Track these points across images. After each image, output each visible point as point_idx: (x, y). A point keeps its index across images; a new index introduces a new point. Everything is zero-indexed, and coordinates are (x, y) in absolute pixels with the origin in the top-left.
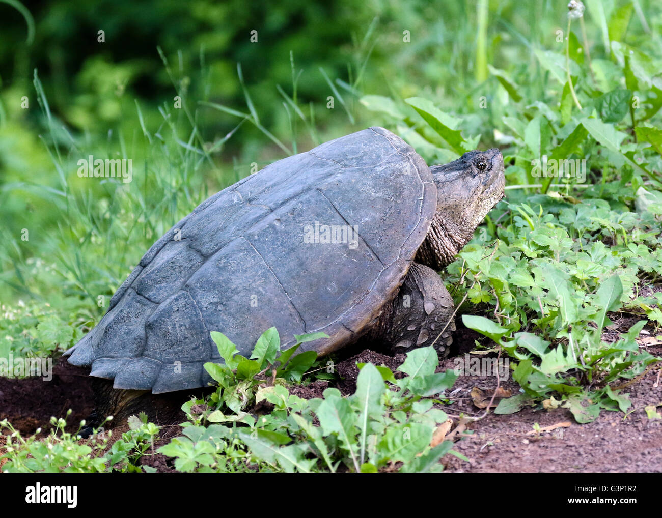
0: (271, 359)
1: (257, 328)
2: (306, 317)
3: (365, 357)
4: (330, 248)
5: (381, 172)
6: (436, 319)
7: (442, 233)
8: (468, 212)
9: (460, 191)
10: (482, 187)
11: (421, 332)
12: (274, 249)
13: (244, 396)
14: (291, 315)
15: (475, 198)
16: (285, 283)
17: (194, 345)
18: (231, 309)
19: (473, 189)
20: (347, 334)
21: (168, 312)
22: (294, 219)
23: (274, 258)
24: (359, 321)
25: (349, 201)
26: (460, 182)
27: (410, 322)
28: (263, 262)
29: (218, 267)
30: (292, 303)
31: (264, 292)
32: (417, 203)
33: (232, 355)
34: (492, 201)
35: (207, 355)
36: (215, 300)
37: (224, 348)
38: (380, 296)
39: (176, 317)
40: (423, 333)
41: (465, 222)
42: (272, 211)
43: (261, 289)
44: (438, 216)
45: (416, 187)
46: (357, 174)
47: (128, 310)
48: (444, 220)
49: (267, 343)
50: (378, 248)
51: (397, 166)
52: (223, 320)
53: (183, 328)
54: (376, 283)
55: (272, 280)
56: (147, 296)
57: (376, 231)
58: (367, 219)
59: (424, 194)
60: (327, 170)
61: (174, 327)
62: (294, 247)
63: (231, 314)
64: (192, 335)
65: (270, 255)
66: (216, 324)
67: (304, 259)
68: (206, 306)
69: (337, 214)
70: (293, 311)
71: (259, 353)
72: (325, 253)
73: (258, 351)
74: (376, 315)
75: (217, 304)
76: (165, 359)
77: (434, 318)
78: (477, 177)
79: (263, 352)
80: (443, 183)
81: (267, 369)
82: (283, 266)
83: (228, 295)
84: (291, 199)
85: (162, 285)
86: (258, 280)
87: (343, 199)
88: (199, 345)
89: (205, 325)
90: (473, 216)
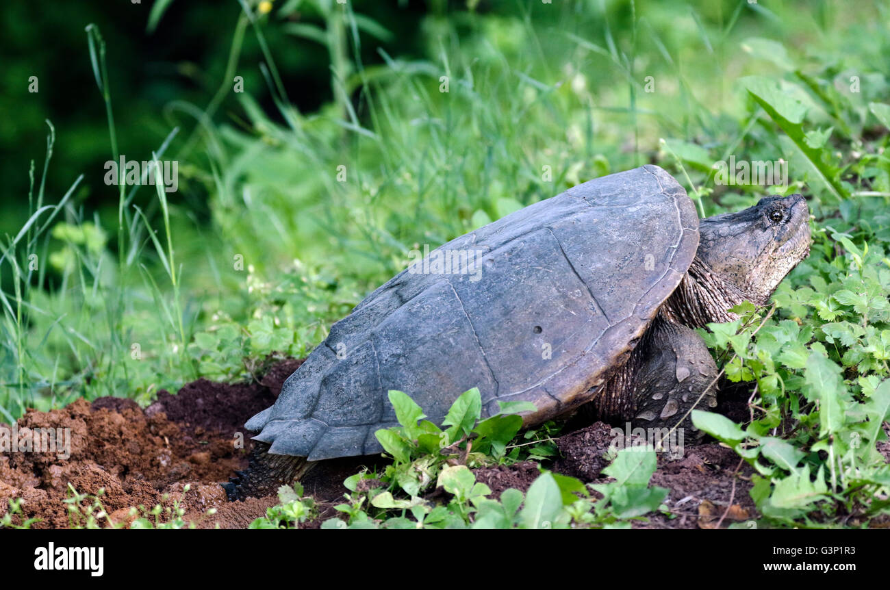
0: (467, 427)
1: (439, 386)
2: (501, 377)
3: (594, 432)
4: (545, 297)
5: (633, 213)
6: (690, 389)
7: (721, 298)
8: (756, 274)
9: (746, 248)
10: (775, 243)
11: (668, 403)
12: (478, 294)
13: (424, 474)
14: (482, 374)
15: (765, 257)
16: (482, 334)
17: (365, 405)
18: (412, 362)
19: (762, 246)
20: (551, 403)
21: (346, 366)
22: (510, 260)
23: (475, 305)
24: (568, 388)
25: (582, 243)
26: (747, 237)
27: (657, 390)
28: (462, 309)
29: (410, 313)
30: (485, 359)
31: (454, 344)
32: (668, 251)
33: (415, 421)
34: (789, 261)
35: (376, 417)
36: (398, 352)
37: (406, 411)
38: (600, 359)
39: (354, 371)
40: (671, 404)
41: (752, 288)
42: (491, 250)
43: (451, 340)
44: (714, 277)
45: (672, 232)
46: (603, 214)
47: (311, 364)
48: (723, 283)
49: (465, 407)
50: (605, 301)
51: (655, 207)
52: (402, 376)
53: (358, 383)
54: (596, 343)
55: (467, 330)
56: (333, 347)
57: (608, 280)
58: (599, 265)
59: (681, 241)
60: (571, 208)
61: (348, 384)
62: (502, 292)
63: (411, 369)
64: (365, 392)
65: (472, 301)
66: (393, 380)
67: (511, 308)
68: (386, 358)
69: (563, 257)
70: (486, 368)
71: (454, 419)
72: (538, 302)
73: (452, 416)
74: (593, 384)
75: (399, 356)
76: (332, 421)
77: (688, 387)
78: (769, 231)
79: (459, 417)
80: (725, 237)
81: (462, 440)
82: (484, 314)
83: (413, 345)
84: (516, 238)
85: (352, 335)
86: (450, 330)
87: (575, 241)
88: (370, 405)
89: (381, 381)
90: (764, 279)
